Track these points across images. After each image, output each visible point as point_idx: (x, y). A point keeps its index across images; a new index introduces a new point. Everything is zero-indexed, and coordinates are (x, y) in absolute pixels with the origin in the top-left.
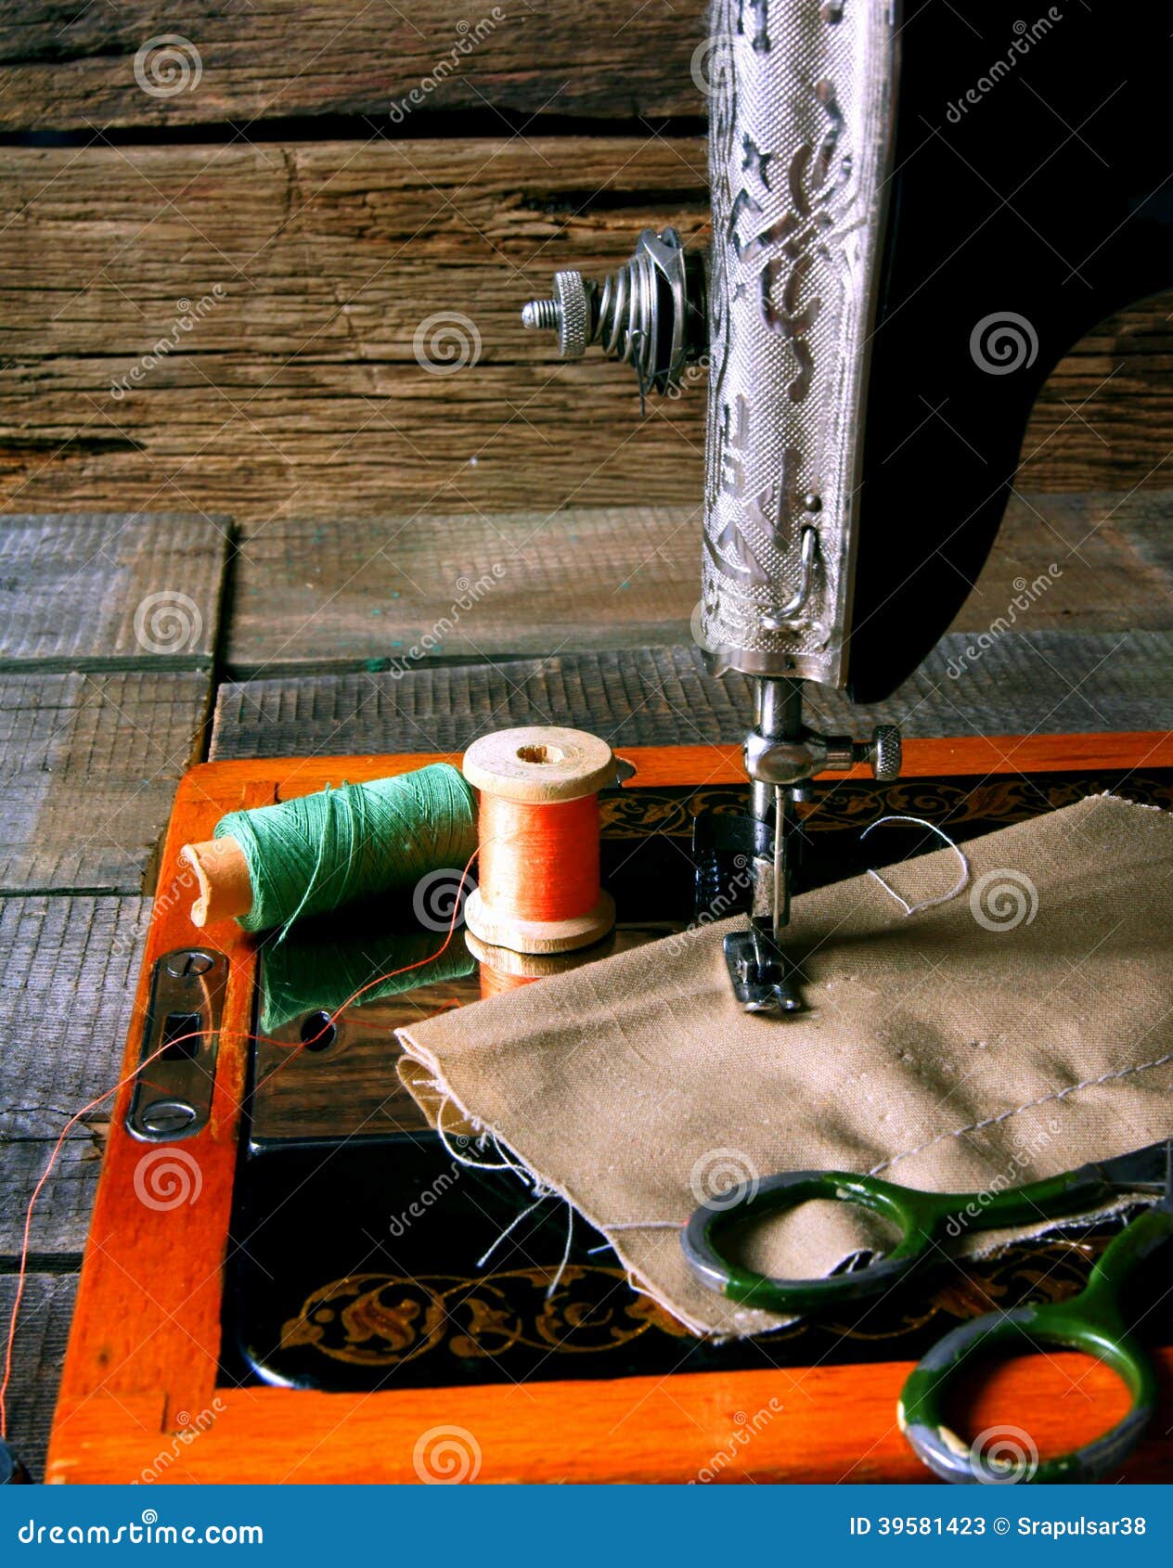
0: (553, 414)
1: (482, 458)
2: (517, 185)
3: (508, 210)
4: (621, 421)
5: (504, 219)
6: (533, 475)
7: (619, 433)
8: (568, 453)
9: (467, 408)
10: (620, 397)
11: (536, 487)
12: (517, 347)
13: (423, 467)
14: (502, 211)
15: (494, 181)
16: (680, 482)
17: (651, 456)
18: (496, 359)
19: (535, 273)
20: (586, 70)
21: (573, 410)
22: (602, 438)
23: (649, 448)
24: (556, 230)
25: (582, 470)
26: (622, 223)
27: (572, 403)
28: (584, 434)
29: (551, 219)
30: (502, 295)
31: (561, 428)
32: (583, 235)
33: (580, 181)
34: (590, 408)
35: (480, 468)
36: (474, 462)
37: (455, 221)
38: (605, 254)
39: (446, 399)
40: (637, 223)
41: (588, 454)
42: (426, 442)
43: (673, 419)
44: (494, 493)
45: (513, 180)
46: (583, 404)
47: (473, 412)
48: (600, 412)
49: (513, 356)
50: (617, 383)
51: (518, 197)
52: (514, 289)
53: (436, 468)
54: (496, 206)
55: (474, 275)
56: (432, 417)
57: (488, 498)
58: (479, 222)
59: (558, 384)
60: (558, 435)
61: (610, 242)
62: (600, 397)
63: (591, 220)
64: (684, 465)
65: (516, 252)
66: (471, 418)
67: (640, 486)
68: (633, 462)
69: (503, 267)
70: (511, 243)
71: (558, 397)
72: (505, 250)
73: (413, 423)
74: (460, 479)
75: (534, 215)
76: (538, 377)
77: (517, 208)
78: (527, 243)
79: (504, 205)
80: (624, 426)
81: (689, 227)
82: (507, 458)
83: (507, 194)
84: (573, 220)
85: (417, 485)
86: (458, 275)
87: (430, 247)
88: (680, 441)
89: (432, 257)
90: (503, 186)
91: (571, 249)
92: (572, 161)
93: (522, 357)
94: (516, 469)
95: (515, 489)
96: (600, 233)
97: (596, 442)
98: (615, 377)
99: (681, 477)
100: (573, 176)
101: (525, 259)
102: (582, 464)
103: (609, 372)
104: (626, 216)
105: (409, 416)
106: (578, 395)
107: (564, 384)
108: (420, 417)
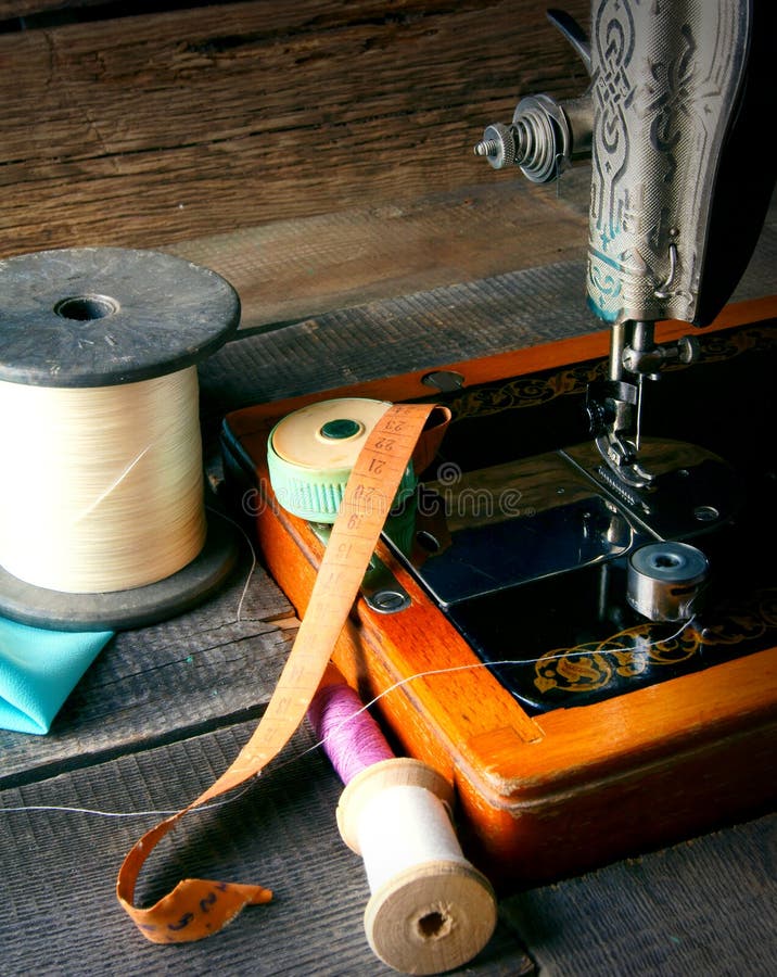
0: (222, 171)
1: (184, 205)
2: (183, 37)
3: (181, 52)
4: (261, 170)
5: (178, 59)
6: (216, 209)
7: (261, 178)
8: (234, 194)
9: (172, 175)
10: (258, 156)
11: (220, 216)
12: (197, 135)
13: (152, 214)
14: (176, 54)
15: (171, 36)
16: (299, 202)
17: (281, 189)
18: (185, 143)
19: (200, 89)
21: (234, 167)
22: (252, 182)
23: (279, 184)
24: (209, 61)
25: (244, 202)
26: (244, 54)
27: (232, 164)
28: (242, 181)
29: (205, 55)
30: (184, 104)
31: (228, 179)
32: (225, 63)
33: (219, 30)
34: (243, 166)
35: (185, 210)
36: (181, 207)
37: (151, 63)
38: (240, 73)
39: (160, 171)
40: (253, 52)
41: (246, 192)
42: (151, 199)
43: (289, 165)
44: (196, 224)
45: (182, 34)
46: (238, 163)
47: (177, 177)
48: (250, 167)
49: (194, 140)
50: (256, 148)
51: (185, 44)
52: (191, 99)
53: (159, 214)
54: (173, 51)
55: (166, 94)
56: (154, 183)
57: (193, 227)
58: (164, 62)
59: (221, 153)
60: (227, 184)
61: (241, 65)
62: (248, 157)
63: (227, 54)
64: (300, 191)
65: (188, 78)
66: (178, 180)
67: (277, 207)
68: (272, 194)
69: (182, 88)
70: (185, 73)
71: (224, 161)
72: (182, 78)
73: (143, 188)
74: (176, 218)
75: (196, 54)
76: (212, 150)
77: (185, 51)
78: (194, 72)
79: (179, 49)
80: (263, 173)
81: (282, 51)
82: (200, 202)
83: (178, 43)
84: (218, 55)
85: (150, 226)
86: (157, 95)
87: (138, 81)
88: (298, 178)
89: (141, 86)
90: (176, 39)
91: (220, 71)
92: (213, 20)
93: (200, 139)
94: (206, 207)
95: (207, 220)
96: (234, 61)
97: (250, 185)
98: (253, 146)
99: (299, 199)
100: (216, 28)
101: (196, 81)
102: (242, 199)
103: (251, 142)
104: (246, 50)
105: (140, 185)
106: (235, 158)
107: (226, 153)
108: (147, 184)
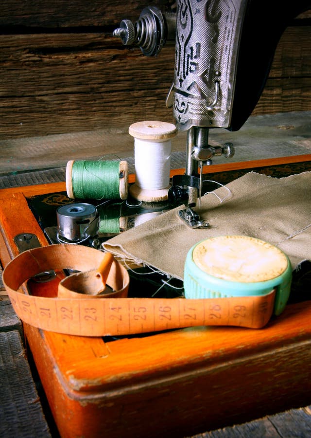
0: (42, 109)
1: (23, 123)
2: (28, 46)
3: (26, 53)
4: (60, 110)
5: (25, 56)
6: (38, 127)
7: (60, 114)
8: (46, 120)
9: (18, 109)
10: (59, 104)
11: (39, 130)
12: (31, 92)
13: (7, 126)
14: (24, 54)
15: (21, 46)
16: (77, 126)
17: (69, 120)
18: (25, 95)
19: (34, 71)
20: (44, 15)
21: (47, 108)
22: (55, 116)
23: (68, 117)
24: (39, 59)
25: (50, 125)
26: (56, 57)
27: (47, 106)
28: (51, 114)
29: (37, 56)
30: (26, 77)
31: (44, 113)
32: (46, 60)
33: (45, 45)
34: (51, 107)
35: (23, 126)
36: (21, 124)
37: (11, 57)
38: (53, 65)
39: (12, 107)
40: (60, 57)
41: (52, 120)
42: (7, 119)
43: (73, 109)
44: (27, 132)
45: (27, 45)
46: (50, 106)
47: (20, 110)
48: (54, 108)
49: (30, 94)
50: (58, 100)
51: (28, 50)
52: (29, 76)
53: (11, 126)
54: (22, 53)
55: (18, 72)
56: (9, 112)
57: (26, 134)
58: (18, 57)
59: (42, 101)
60: (43, 115)
61: (53, 62)
62: (54, 104)
63: (47, 56)
64: (77, 122)
65: (28, 65)
66: (19, 112)
67: (66, 128)
68: (64, 122)
69: (25, 69)
70: (27, 63)
71: (43, 105)
72: (26, 65)
73: (4, 114)
74: (18, 129)
75: (33, 55)
76: (37, 100)
77: (28, 53)
78: (31, 63)
79: (24, 52)
80: (61, 112)
81: (74, 57)
82: (30, 122)
83: (25, 49)
84: (43, 56)
85: (6, 131)
86: (13, 72)
87: (5, 65)
88: (76, 115)
89: (6, 67)
90: (24, 47)
91: (43, 64)
92: (42, 40)
93: (32, 94)
94: (33, 125)
95: (33, 131)
96: (50, 60)
97: (54, 117)
98: (58, 99)
99: (77, 125)
100: (42, 44)
101: (32, 67)
102: (50, 123)
103: (57, 97)
104: (57, 55)
105: (3, 112)
106: (48, 104)
107: (44, 101)
108: (6, 112)
